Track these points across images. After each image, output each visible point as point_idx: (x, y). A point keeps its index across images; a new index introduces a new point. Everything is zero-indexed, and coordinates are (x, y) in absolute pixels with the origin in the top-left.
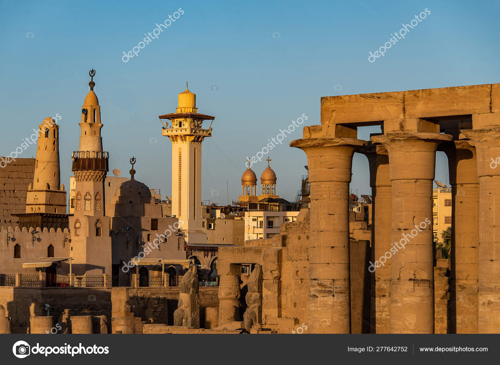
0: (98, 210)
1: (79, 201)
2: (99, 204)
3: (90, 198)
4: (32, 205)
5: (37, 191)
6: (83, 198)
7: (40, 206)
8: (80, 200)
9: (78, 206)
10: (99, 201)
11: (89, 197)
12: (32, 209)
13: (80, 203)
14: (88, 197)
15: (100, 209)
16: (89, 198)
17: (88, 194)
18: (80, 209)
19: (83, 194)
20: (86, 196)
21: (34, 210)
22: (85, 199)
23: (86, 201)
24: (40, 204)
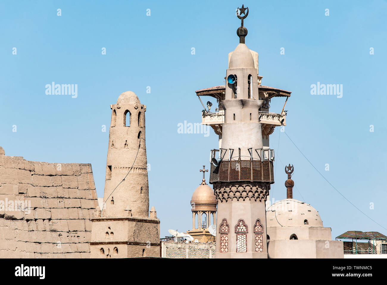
0: (259, 251)
1: (225, 236)
2: (259, 241)
3: (245, 230)
4: (101, 243)
5: (111, 219)
6: (232, 230)
7: (117, 246)
8: (227, 234)
9: (223, 244)
10: (259, 236)
11: (244, 228)
12: (102, 250)
13: (226, 238)
14: (241, 228)
15: (261, 250)
16: (243, 230)
17: (241, 223)
18: (226, 250)
19: (233, 223)
20: (239, 228)
21: (106, 252)
22: (237, 233)
23: (239, 236)
24: (117, 243)
